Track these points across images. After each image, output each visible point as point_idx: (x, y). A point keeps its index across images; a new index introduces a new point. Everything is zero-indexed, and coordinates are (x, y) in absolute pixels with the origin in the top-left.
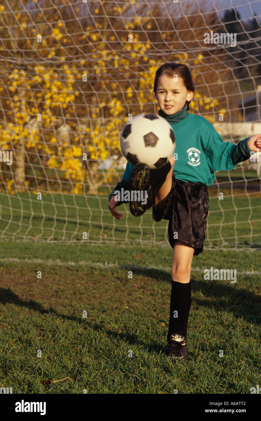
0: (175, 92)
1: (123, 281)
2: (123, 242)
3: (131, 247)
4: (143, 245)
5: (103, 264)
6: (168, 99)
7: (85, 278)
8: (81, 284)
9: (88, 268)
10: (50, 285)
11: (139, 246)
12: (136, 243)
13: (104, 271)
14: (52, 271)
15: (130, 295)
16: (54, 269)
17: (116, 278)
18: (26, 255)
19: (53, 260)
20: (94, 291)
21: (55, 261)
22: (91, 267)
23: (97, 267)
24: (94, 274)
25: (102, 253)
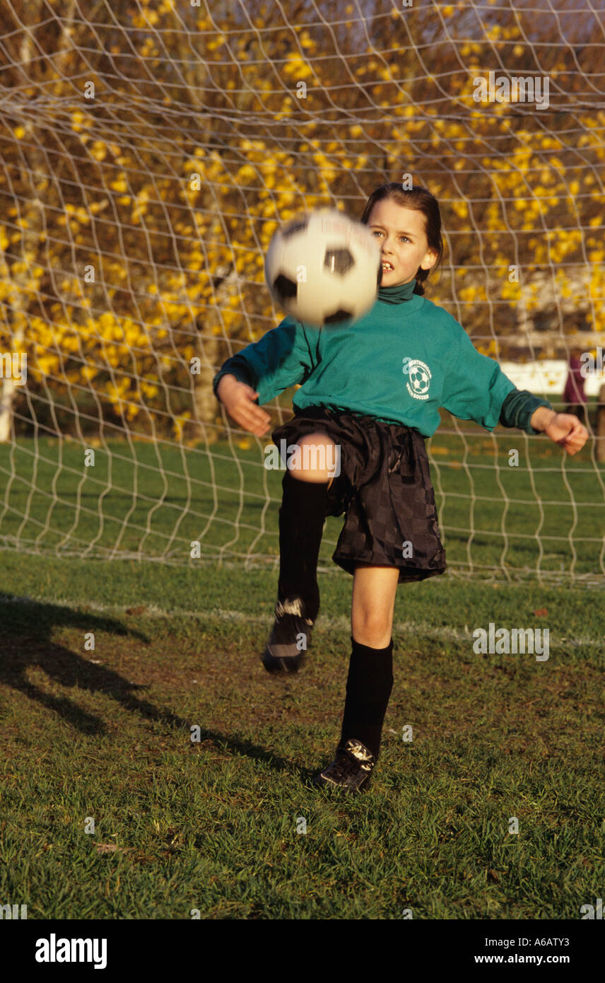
0: (404, 237)
1: (517, 677)
2: (490, 573)
3: (516, 586)
4: (543, 580)
5: (458, 631)
6: (387, 249)
7: (418, 665)
8: (411, 682)
9: (420, 641)
10: (334, 683)
11: (532, 583)
12: (522, 575)
13: (463, 649)
14: (332, 647)
15: (543, 714)
16: (336, 642)
17: (497, 667)
18: (262, 605)
19: (330, 617)
20: (450, 702)
21: (336, 621)
22: (428, 639)
23: (444, 639)
24: (440, 656)
25: (446, 602)
